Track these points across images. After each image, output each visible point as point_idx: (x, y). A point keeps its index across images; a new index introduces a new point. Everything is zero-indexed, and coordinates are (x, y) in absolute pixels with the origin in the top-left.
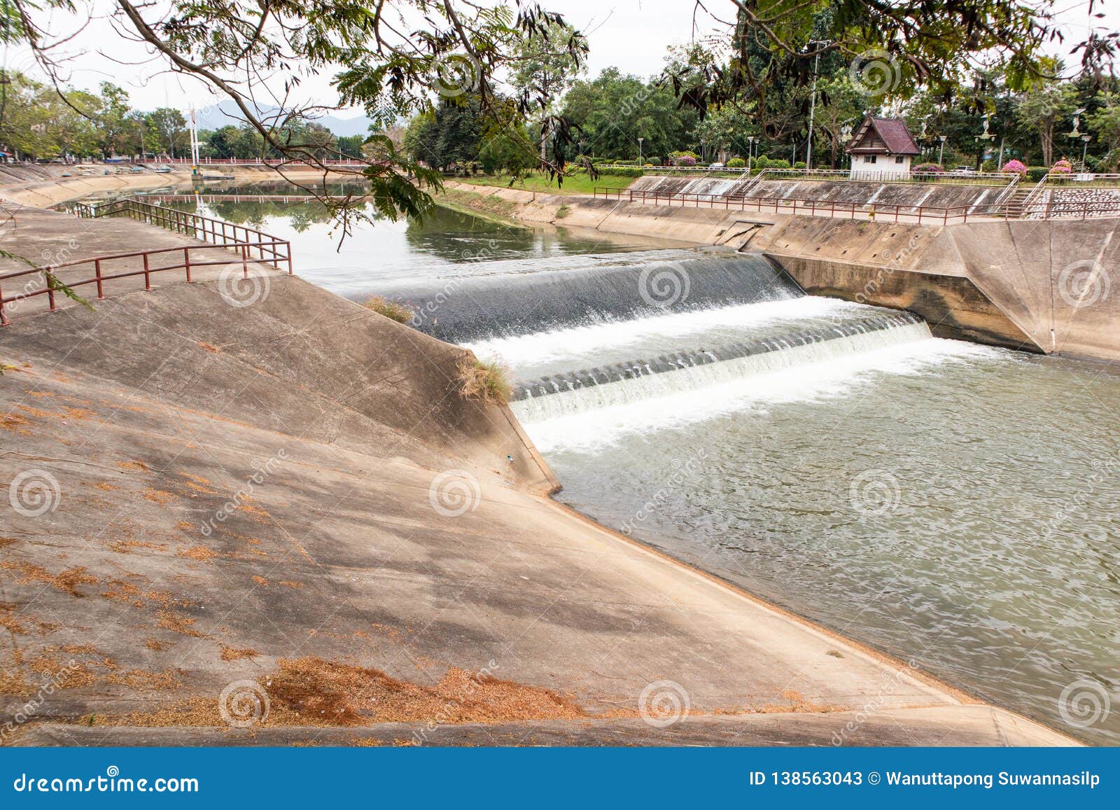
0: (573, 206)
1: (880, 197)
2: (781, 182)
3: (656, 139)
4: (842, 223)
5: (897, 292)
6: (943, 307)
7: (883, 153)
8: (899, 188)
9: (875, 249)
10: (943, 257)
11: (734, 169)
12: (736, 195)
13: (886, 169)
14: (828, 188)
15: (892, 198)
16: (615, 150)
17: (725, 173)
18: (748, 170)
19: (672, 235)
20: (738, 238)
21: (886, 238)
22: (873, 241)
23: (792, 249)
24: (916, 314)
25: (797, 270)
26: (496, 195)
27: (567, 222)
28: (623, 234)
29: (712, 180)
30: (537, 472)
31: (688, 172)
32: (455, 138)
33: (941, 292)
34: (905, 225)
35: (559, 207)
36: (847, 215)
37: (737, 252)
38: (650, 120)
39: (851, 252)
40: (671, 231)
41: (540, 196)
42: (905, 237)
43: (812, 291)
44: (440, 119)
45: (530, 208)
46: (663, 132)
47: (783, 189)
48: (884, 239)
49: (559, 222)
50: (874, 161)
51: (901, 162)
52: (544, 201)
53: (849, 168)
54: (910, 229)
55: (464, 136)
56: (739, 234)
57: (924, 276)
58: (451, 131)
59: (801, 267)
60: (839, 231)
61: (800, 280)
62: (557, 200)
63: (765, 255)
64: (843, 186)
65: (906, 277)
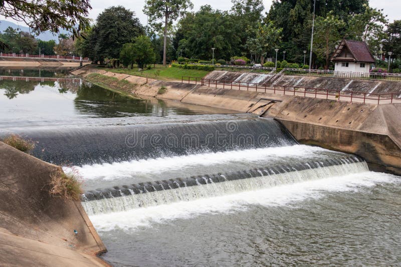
0: (169, 87)
1: (349, 87)
2: (293, 77)
3: (225, 49)
4: (321, 101)
5: (349, 143)
6: (375, 153)
7: (352, 61)
8: (361, 82)
9: (338, 117)
10: (375, 122)
11: (267, 68)
12: (267, 84)
13: (354, 71)
14: (320, 81)
15: (356, 88)
16: (200, 55)
17: (261, 71)
18: (275, 69)
19: (223, 106)
20: (261, 109)
21: (344, 111)
22: (337, 113)
23: (291, 116)
24: (360, 157)
25: (293, 129)
26: (125, 79)
27: (164, 96)
28: (195, 104)
29: (254, 74)
30: (92, 241)
31: (240, 69)
32: (106, 44)
33: (374, 144)
34: (356, 104)
35: (160, 88)
36: (324, 97)
37: (259, 117)
38: (221, 37)
39: (324, 118)
40: (222, 103)
41: (151, 81)
42: (355, 110)
43: (301, 142)
44: (97, 32)
45: (144, 88)
46: (230, 45)
47: (294, 80)
48: (343, 112)
49: (160, 96)
50: (347, 66)
51: (364, 66)
52: (153, 84)
53: (334, 70)
54: (359, 106)
55: (112, 43)
56: (261, 107)
57: (364, 134)
58: (104, 40)
59: (295, 127)
60: (318, 106)
61: (295, 135)
62: (160, 84)
63: (275, 119)
64: (329, 80)
65: (354, 134)
